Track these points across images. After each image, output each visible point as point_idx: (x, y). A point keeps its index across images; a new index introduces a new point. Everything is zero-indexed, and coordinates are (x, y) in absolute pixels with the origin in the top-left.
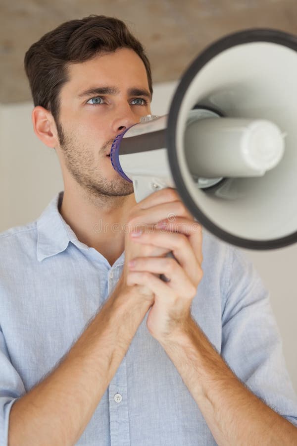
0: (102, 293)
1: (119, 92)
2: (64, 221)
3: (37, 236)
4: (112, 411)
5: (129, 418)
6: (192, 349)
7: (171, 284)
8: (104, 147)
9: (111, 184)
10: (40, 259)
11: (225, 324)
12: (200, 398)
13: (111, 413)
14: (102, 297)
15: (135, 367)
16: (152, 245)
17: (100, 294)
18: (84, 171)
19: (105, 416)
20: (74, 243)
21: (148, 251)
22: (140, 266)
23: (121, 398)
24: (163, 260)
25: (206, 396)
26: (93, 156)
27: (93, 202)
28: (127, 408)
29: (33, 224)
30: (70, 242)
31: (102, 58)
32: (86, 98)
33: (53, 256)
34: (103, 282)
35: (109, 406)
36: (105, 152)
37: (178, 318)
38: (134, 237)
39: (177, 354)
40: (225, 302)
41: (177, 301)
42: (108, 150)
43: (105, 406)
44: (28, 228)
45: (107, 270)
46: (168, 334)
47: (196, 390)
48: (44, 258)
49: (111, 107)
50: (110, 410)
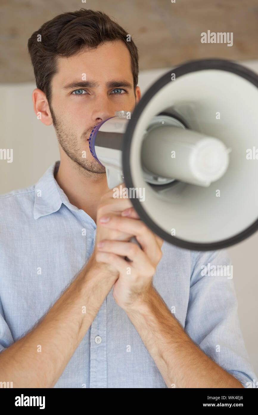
0: (88, 249)
1: (98, 86)
2: (58, 186)
3: (34, 198)
4: (92, 351)
5: (107, 358)
6: (152, 317)
7: (133, 264)
8: (85, 133)
9: (91, 165)
10: (36, 218)
11: (193, 285)
12: (156, 358)
13: (91, 352)
14: (88, 252)
15: (114, 314)
16: (117, 230)
17: (86, 249)
18: (71, 150)
19: (86, 355)
20: (66, 205)
21: (114, 235)
22: (107, 247)
23: (101, 340)
24: (127, 245)
25: (162, 357)
26: (76, 140)
27: (82, 172)
28: (105, 349)
29: (32, 188)
30: (63, 204)
31: (85, 54)
32: (71, 90)
33: (47, 215)
34: (90, 240)
35: (90, 346)
36: (86, 137)
37: (139, 291)
38: (103, 223)
39: (138, 320)
40: (194, 265)
41: (138, 279)
42: (88, 136)
43: (87, 346)
44: (27, 191)
45: (94, 229)
46: (129, 304)
47: (154, 351)
48: (39, 216)
49: (92, 97)
50: (91, 350)
